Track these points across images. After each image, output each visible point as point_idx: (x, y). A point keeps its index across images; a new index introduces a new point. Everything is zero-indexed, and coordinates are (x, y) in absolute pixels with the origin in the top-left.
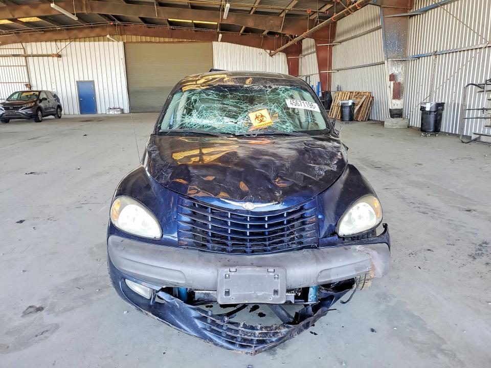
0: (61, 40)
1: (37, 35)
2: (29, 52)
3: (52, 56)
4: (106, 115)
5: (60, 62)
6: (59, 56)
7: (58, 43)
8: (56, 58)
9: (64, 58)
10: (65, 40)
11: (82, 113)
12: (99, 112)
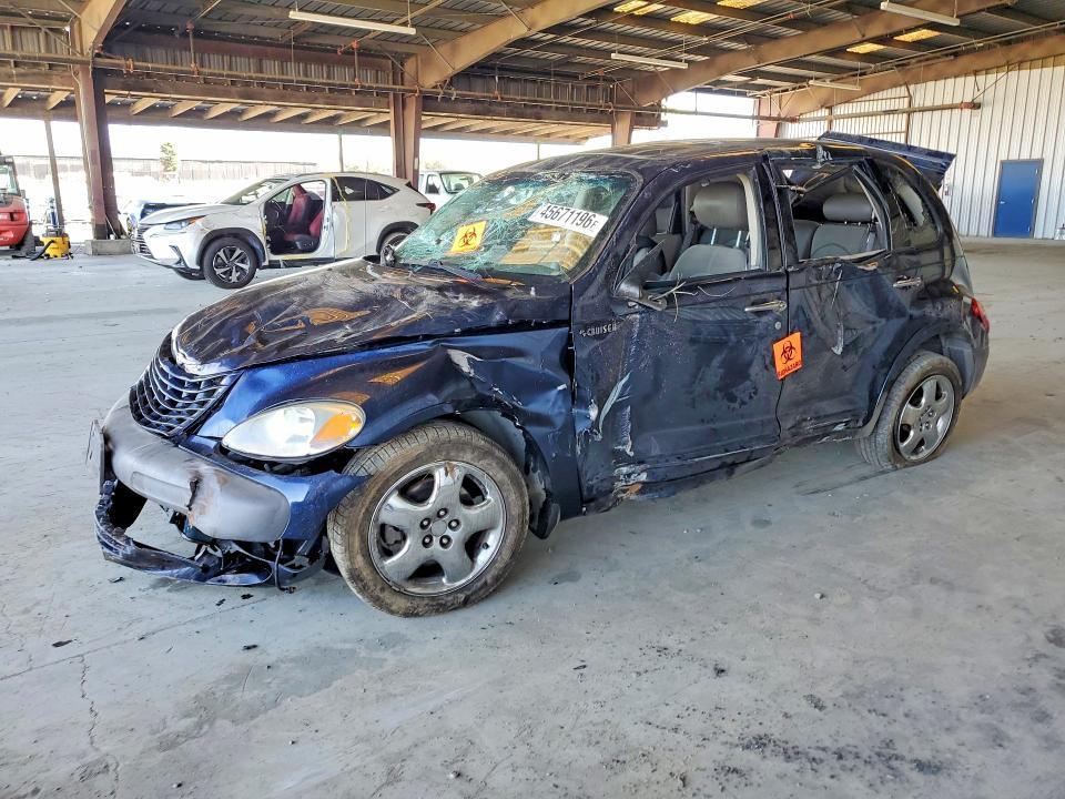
0: (987, 71)
1: (941, 65)
2: (917, 103)
3: (962, 106)
4: (1052, 243)
5: (976, 120)
6: (975, 106)
7: (981, 78)
8: (967, 112)
9: (986, 111)
10: (998, 68)
11: (996, 233)
12: (1038, 234)
